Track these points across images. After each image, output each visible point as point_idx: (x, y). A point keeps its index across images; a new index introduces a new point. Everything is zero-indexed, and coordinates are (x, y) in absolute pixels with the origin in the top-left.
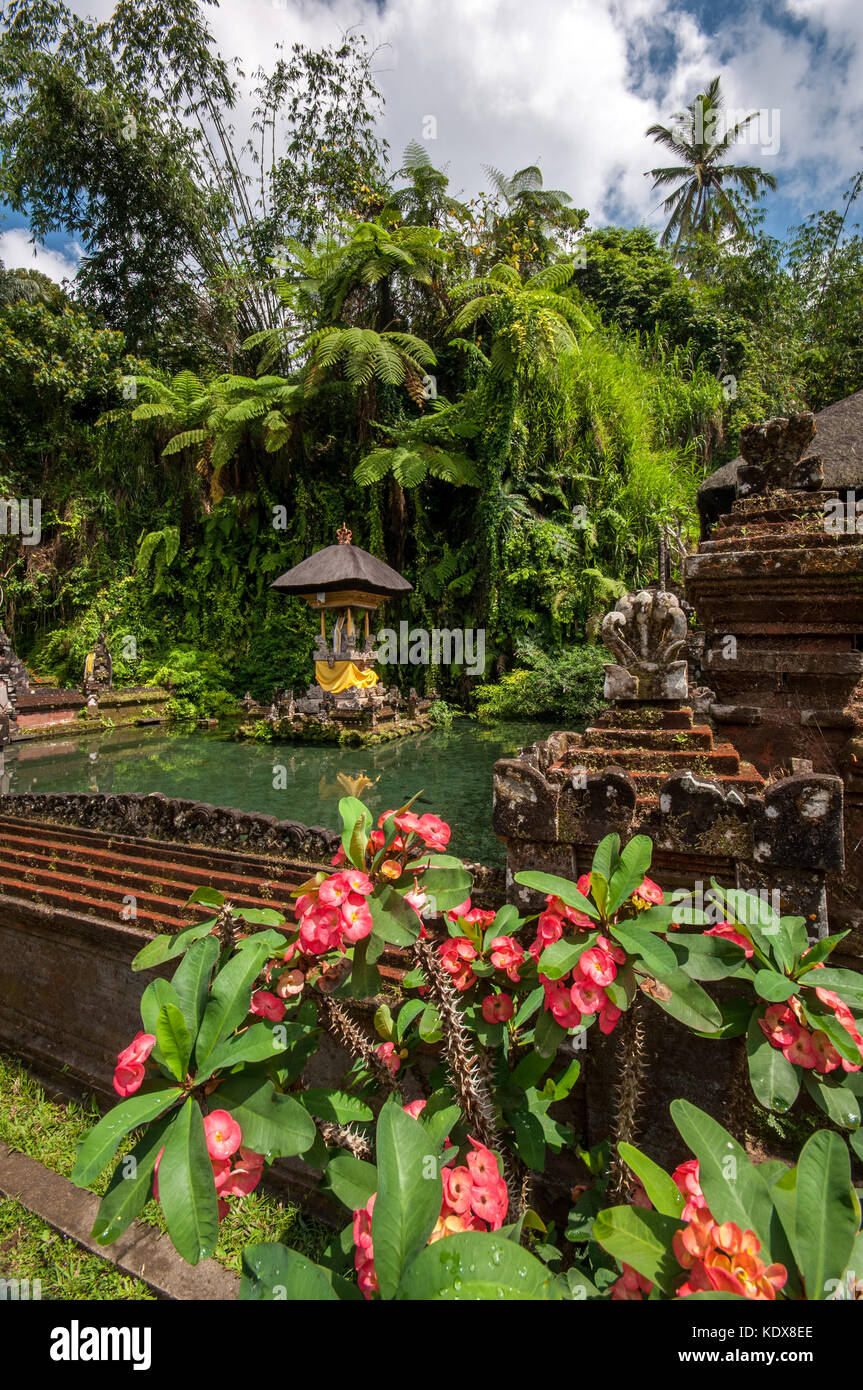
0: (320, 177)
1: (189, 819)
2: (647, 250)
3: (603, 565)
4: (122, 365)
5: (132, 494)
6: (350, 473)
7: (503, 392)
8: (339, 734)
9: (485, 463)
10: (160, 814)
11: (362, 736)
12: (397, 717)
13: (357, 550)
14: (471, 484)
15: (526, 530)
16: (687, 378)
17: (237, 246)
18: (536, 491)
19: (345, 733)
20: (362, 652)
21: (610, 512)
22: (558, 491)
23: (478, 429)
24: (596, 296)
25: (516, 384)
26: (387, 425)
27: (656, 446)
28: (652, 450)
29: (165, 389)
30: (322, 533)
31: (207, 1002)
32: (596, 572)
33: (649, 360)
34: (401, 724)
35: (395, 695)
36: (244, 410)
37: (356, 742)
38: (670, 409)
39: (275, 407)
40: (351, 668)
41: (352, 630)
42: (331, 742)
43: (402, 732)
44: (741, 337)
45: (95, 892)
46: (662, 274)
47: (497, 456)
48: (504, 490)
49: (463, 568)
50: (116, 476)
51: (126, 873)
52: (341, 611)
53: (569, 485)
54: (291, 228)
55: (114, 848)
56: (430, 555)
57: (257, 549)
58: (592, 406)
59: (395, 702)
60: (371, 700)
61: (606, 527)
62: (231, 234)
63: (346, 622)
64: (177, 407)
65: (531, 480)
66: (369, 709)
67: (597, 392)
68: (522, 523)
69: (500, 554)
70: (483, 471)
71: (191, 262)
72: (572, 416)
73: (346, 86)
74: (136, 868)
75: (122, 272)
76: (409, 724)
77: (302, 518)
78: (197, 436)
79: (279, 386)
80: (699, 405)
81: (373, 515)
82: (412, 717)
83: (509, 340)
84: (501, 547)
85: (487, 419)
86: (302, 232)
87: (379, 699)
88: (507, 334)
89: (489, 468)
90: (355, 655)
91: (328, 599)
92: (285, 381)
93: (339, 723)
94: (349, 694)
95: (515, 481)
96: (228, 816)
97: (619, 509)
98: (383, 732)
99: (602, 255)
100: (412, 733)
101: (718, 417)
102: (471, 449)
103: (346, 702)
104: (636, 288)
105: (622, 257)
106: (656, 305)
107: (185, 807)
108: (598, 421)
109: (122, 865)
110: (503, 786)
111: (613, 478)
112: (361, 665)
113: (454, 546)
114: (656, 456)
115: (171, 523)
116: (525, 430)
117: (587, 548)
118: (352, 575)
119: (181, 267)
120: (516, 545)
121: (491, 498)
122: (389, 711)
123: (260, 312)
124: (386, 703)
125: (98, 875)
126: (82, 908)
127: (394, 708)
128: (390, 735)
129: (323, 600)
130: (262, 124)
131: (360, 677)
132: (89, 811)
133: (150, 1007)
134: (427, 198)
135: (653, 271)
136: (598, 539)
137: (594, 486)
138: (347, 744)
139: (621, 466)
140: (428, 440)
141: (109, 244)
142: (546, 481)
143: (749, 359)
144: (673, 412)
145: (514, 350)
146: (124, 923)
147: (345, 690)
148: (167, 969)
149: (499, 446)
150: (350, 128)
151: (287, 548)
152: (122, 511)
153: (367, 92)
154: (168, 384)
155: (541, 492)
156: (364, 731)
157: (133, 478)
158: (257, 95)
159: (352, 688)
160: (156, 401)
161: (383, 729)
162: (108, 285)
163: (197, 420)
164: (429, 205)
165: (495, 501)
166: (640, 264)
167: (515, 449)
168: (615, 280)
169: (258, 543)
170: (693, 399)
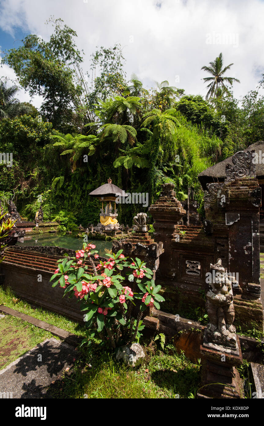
0: (108, 82)
1: (63, 251)
2: (200, 101)
3: (184, 190)
4: (51, 132)
5: (52, 167)
6: (113, 162)
7: (156, 142)
8: (105, 237)
9: (151, 161)
10: (58, 251)
11: (112, 238)
12: (122, 233)
13: (113, 185)
14: (147, 167)
15: (162, 180)
16: (210, 137)
17: (85, 100)
18: (166, 169)
19: (107, 237)
20: (113, 214)
21: (187, 175)
22: (172, 169)
23: (149, 151)
24: (185, 113)
25: (160, 140)
26: (123, 149)
27: (201, 156)
28: (200, 158)
29: (62, 138)
30: (104, 179)
31: (66, 266)
32: (182, 193)
33: (199, 133)
34: (123, 235)
35: (123, 227)
36: (84, 144)
37: (110, 239)
38: (205, 146)
39: (92, 144)
40: (110, 218)
41: (111, 207)
42: (103, 239)
43: (124, 237)
44: (226, 126)
45: (44, 266)
46: (204, 108)
47: (154, 159)
48: (156, 168)
49: (144, 190)
50: (48, 162)
51: (50, 262)
52: (108, 202)
53: (175, 168)
54: (100, 95)
55: (48, 257)
56: (135, 186)
57: (86, 183)
58: (182, 145)
59: (122, 229)
60: (115, 228)
61: (185, 180)
62: (83, 96)
63: (109, 205)
64: (66, 143)
65: (164, 166)
66: (114, 230)
67: (184, 142)
68: (161, 178)
69: (154, 187)
70: (150, 163)
71: (72, 104)
72: (176, 148)
73: (115, 57)
74: (52, 261)
75: (53, 106)
76: (126, 235)
77: (99, 175)
78: (71, 151)
79: (94, 138)
80: (214, 145)
81: (119, 174)
82: (127, 233)
83: (158, 128)
84: (155, 185)
85: (152, 149)
86: (103, 96)
87: (117, 228)
88: (158, 126)
89: (152, 162)
90: (111, 215)
91: (104, 199)
92: (96, 137)
93: (106, 234)
94: (109, 226)
95: (159, 166)
96: (71, 251)
97: (189, 175)
98: (118, 237)
99: (187, 102)
100: (126, 237)
101: (220, 149)
102: (147, 157)
103: (108, 228)
104: (197, 111)
105: (193, 103)
106: (202, 116)
107: (63, 249)
108: (184, 150)
109: (50, 261)
110: (114, 245)
111: (188, 166)
112: (113, 218)
113: (142, 184)
114: (201, 160)
115: (62, 175)
116: (163, 151)
117: (180, 186)
118: (111, 192)
119: (69, 105)
120: (159, 184)
121: (152, 171)
122: (120, 231)
123: (90, 117)
124: (119, 229)
125: (45, 262)
126: (42, 268)
127: (121, 230)
128: (120, 238)
129: (103, 199)
130: (92, 68)
131: (112, 221)
132: (43, 250)
133: (59, 266)
134: (137, 88)
135: (202, 107)
136: (183, 183)
137: (182, 168)
138: (107, 240)
139: (190, 163)
140: (135, 154)
141: (50, 99)
142: (168, 166)
143: (229, 132)
144: (206, 147)
145: (159, 131)
146: (50, 271)
147: (108, 225)
148: (61, 262)
149: (155, 157)
150: (116, 68)
151: (94, 183)
152: (48, 172)
153: (121, 58)
154: (63, 137)
155: (167, 170)
156: (113, 237)
157: (52, 163)
158: (92, 60)
159: (110, 224)
160: (60, 142)
161: (118, 236)
162: (49, 109)
163: (71, 147)
164: (138, 90)
165: (153, 172)
166: (198, 105)
167: (159, 157)
168: (191, 109)
169: (86, 181)
170: (212, 144)
